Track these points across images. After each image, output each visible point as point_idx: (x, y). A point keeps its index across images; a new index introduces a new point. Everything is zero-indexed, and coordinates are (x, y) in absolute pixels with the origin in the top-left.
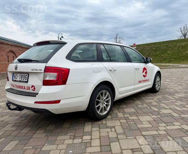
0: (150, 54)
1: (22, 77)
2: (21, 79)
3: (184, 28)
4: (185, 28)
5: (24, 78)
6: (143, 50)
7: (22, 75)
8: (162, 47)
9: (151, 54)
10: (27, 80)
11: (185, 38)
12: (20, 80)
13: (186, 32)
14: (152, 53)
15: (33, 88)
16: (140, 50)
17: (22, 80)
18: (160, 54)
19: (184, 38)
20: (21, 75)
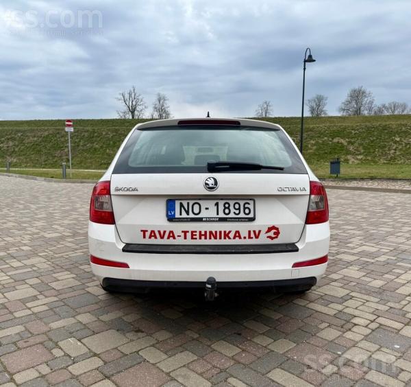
0: (78, 146)
1: (227, 208)
2: (227, 214)
3: (130, 95)
4: (133, 96)
5: (238, 209)
6: (58, 136)
7: (227, 203)
8: (104, 133)
9: (80, 147)
10: (251, 216)
11: (133, 117)
12: (222, 216)
13: (134, 103)
14: (81, 144)
15: (271, 234)
16: (46, 133)
17: (232, 216)
18: (102, 147)
19: (131, 118)
20: (222, 202)
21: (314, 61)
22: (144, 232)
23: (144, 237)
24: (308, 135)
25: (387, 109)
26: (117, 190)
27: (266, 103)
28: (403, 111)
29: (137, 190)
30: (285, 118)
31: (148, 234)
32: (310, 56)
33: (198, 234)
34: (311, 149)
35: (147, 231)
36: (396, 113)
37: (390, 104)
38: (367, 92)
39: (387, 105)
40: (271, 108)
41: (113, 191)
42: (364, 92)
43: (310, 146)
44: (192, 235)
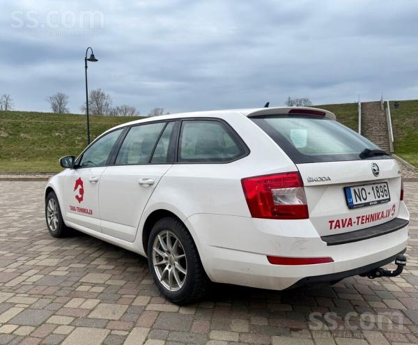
1: (378, 191)
2: (379, 197)
5: (382, 192)
7: (377, 187)
10: (388, 197)
12: (378, 199)
15: (393, 211)
17: (381, 198)
20: (375, 186)
21: (97, 60)
22: (331, 222)
23: (331, 228)
24: (73, 132)
25: (121, 111)
26: (310, 181)
27: (5, 96)
28: (132, 114)
29: (330, 180)
30: (42, 113)
31: (334, 224)
32: (92, 56)
33: (365, 218)
34: (79, 145)
35: (333, 221)
36: (127, 115)
37: (122, 107)
38: (106, 95)
39: (120, 108)
40: (12, 102)
41: (306, 183)
42: (103, 95)
43: (76, 142)
44: (363, 220)
